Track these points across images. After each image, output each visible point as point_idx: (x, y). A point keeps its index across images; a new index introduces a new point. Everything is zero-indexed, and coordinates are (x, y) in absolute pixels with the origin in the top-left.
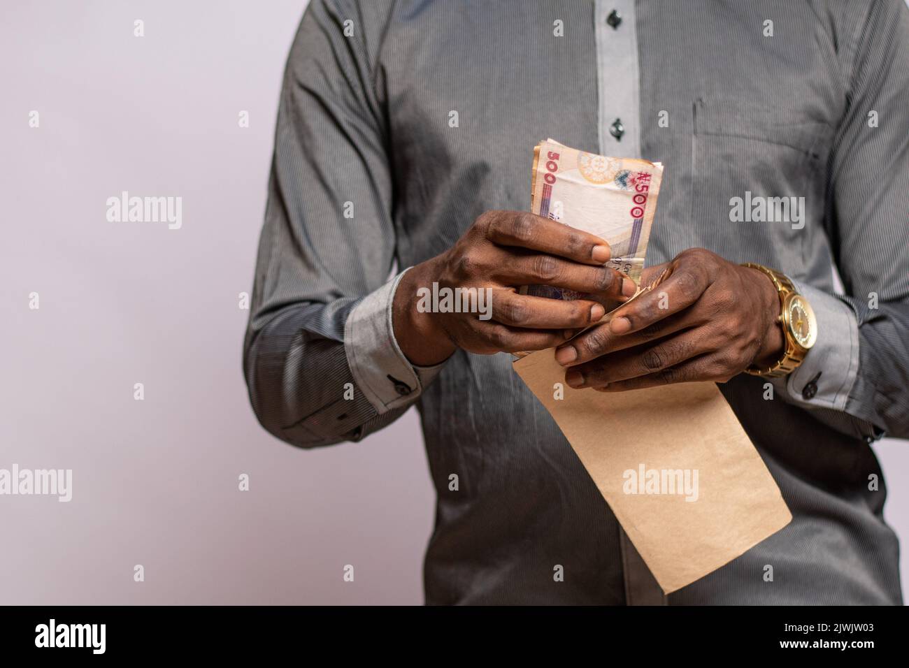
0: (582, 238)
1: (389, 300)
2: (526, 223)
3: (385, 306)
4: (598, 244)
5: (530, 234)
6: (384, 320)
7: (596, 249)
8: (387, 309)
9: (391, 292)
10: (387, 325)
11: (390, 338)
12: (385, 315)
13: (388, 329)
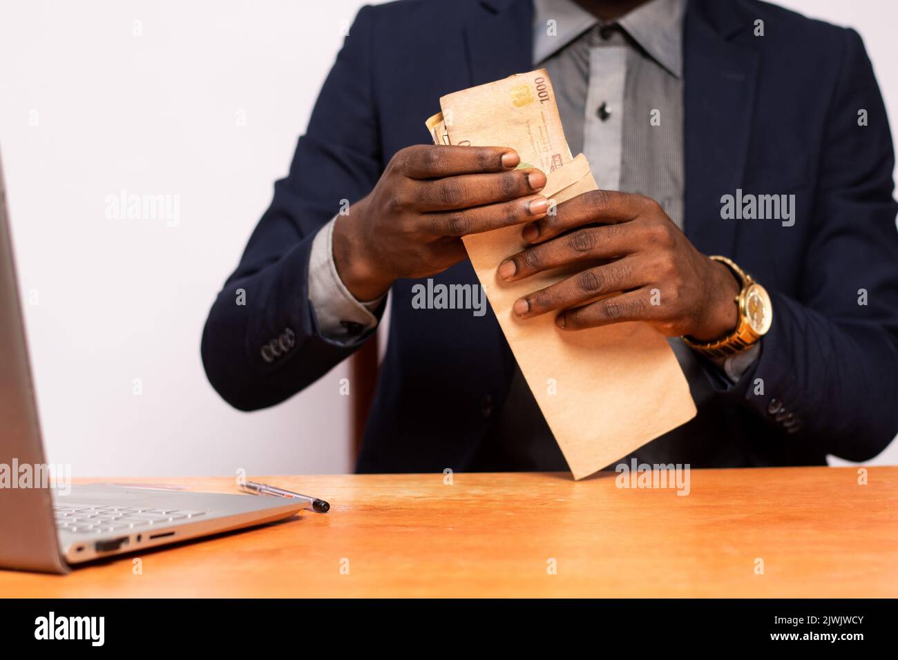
0: (489, 153)
1: (328, 252)
2: (435, 157)
3: (326, 259)
4: (504, 153)
5: (442, 166)
6: (329, 272)
7: (504, 157)
8: (329, 261)
9: (328, 246)
10: (332, 275)
11: (339, 287)
12: (328, 268)
13: (335, 279)
